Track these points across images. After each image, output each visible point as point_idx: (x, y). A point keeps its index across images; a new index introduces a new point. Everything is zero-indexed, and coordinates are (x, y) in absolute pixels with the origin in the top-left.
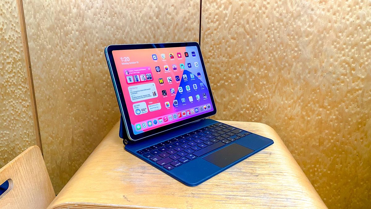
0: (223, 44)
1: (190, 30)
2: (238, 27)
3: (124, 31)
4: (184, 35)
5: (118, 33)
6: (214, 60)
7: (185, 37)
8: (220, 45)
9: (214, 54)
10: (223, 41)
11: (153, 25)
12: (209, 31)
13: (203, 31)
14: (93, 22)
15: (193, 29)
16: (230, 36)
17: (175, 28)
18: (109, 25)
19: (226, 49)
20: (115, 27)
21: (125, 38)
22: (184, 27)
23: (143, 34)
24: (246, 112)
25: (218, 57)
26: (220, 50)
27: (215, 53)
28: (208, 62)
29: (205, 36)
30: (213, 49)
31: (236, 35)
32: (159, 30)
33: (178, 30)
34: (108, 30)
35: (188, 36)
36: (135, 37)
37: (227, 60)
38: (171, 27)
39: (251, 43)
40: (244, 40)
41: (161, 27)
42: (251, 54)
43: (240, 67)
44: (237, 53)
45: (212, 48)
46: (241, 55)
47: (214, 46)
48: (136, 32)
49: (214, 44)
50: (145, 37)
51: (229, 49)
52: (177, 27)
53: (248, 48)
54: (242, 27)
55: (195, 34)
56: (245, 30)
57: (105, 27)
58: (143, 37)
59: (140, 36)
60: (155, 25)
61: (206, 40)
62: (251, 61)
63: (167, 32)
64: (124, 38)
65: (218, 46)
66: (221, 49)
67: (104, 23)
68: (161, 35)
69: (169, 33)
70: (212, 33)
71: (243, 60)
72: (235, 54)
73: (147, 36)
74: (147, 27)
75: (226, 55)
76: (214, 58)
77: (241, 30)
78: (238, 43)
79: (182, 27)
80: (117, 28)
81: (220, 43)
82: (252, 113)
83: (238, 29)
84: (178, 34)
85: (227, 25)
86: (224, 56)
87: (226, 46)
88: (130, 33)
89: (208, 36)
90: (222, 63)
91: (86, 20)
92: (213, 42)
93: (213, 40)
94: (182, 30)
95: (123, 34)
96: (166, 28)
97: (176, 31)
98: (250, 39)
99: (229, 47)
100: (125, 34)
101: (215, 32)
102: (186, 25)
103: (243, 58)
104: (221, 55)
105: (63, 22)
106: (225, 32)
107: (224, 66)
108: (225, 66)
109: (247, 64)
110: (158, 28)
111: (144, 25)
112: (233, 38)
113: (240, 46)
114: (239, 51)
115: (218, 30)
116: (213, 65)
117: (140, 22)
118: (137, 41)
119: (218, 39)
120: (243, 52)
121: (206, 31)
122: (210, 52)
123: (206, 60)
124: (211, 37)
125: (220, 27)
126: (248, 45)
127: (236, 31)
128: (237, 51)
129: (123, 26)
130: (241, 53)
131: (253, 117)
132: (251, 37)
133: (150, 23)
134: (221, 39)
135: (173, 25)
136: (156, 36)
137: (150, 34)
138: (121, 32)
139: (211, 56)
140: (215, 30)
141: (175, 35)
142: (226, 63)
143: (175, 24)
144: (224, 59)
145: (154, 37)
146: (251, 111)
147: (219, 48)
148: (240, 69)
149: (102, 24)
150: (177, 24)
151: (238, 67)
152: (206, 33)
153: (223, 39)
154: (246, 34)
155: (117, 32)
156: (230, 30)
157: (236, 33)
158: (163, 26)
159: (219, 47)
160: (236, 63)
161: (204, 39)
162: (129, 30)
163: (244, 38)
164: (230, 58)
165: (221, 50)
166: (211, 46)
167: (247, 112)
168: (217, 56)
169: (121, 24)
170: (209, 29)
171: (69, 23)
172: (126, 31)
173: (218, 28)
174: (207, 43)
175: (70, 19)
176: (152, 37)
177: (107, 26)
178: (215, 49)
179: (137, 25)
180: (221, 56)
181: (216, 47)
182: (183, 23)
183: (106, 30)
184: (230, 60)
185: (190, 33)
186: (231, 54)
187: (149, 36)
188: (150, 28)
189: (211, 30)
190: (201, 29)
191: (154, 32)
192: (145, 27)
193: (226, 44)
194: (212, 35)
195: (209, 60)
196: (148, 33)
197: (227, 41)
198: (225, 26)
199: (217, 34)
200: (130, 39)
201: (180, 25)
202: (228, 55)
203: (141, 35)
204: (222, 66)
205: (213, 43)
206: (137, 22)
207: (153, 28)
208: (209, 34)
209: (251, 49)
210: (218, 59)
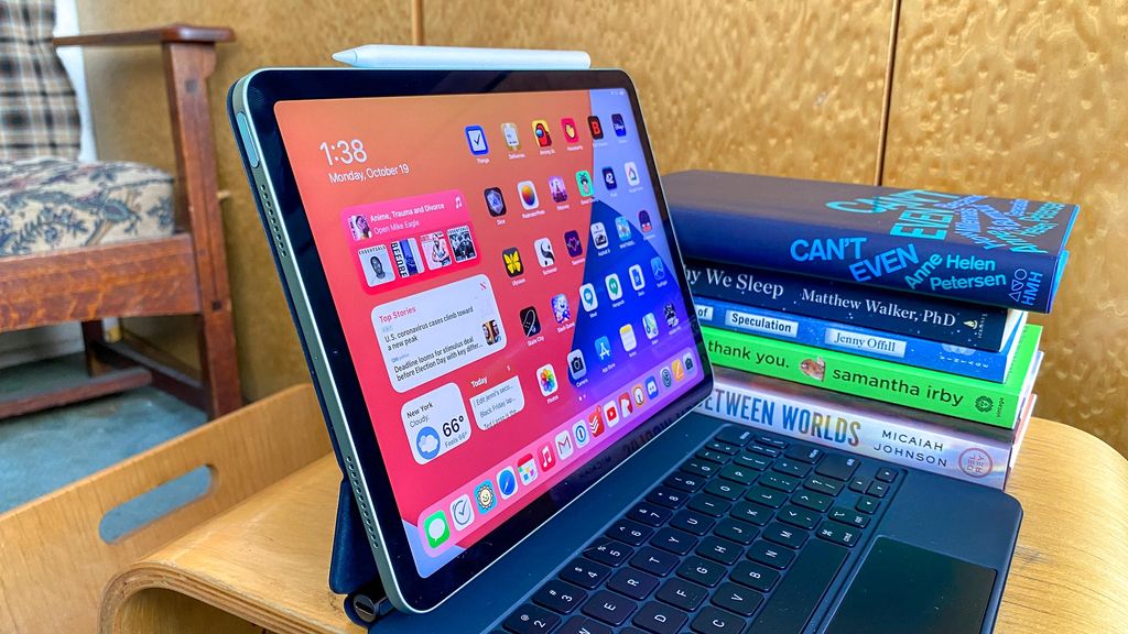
0: (983, 89)
1: (857, 36)
2: (1049, 16)
3: (652, 47)
4: (837, 54)
5: (633, 54)
6: (938, 153)
7: (840, 62)
8: (969, 94)
9: (939, 129)
10: (983, 75)
11: (735, 23)
12: (930, 37)
13: (904, 40)
14: (572, 21)
15: (869, 31)
16: (1009, 59)
17: (806, 28)
18: (613, 30)
19: (992, 111)
20: (626, 35)
21: (652, 69)
22: (836, 25)
23: (704, 55)
24: (1054, 375)
25: (957, 140)
26: (965, 112)
27: (947, 125)
28: (916, 158)
29: (913, 58)
30: (938, 108)
31: (1036, 53)
32: (753, 41)
33: (818, 39)
34: (609, 45)
35: (849, 59)
36: (680, 67)
37: (991, 152)
38: (795, 28)
39: (1105, 86)
40: (1073, 74)
41: (762, 27)
42: (1101, 134)
43: (1046, 186)
44: (1036, 126)
45: (933, 104)
46: (1053, 135)
47: (946, 97)
48: (685, 48)
49: (945, 90)
50: (710, 66)
51: (1002, 108)
52: (815, 26)
53: (1086, 105)
54: (1069, 20)
55: (874, 50)
56: (1080, 29)
57: (602, 35)
58: (703, 64)
59: (694, 60)
60: (743, 21)
61: (914, 73)
62: (1096, 161)
63: (780, 44)
64: (648, 68)
65: (958, 97)
66: (969, 108)
67: (599, 24)
68: (759, 57)
69: (786, 50)
70: (940, 45)
71: (1060, 155)
72: (1030, 130)
73: (717, 60)
74: (718, 31)
75: (990, 132)
76: (939, 144)
77: (1063, 30)
78: (1043, 84)
79: (829, 27)
80: (634, 39)
81: (970, 84)
82: (1083, 382)
83: (1048, 27)
84: (815, 53)
85: (1000, 14)
86: (979, 138)
87: (994, 98)
88: (668, 51)
89: (923, 58)
90: (972, 164)
91: (556, 16)
92: (941, 79)
93: (940, 74)
94: (831, 36)
95: (648, 58)
96: (775, 33)
97: (809, 41)
98: (1101, 66)
99: (1004, 99)
100: (653, 55)
101: (951, 41)
102: (846, 17)
103: (1061, 145)
104: (968, 131)
105: (503, 24)
106: (993, 41)
107: (977, 175)
108: (982, 178)
109: (1077, 175)
110: (753, 32)
111: (709, 24)
112: (1025, 65)
113: (1051, 99)
114: (1048, 117)
115: (965, 33)
116: (934, 171)
117: (697, 16)
118: (686, 79)
119: (963, 68)
120: (1066, 122)
121: (918, 37)
122: (926, 117)
123: (910, 150)
124: (933, 61)
125: (971, 21)
126: (1087, 95)
127: (1041, 36)
128: (1037, 119)
129: (650, 31)
130: (1055, 127)
131: (1084, 399)
132: (1104, 59)
133: (726, 16)
134: (975, 68)
135: (800, 19)
136: (744, 62)
137: (725, 53)
138: (643, 51)
139: (929, 135)
140: (954, 31)
141: (805, 55)
142: (988, 164)
143: (808, 17)
144: (979, 148)
145: (738, 63)
146: (1079, 375)
147: (961, 104)
148: (1046, 194)
149: (595, 28)
150: (815, 17)
151: (1036, 183)
152: (918, 46)
153: (983, 66)
154: (1084, 45)
155: (633, 49)
156: (1012, 31)
157: (1041, 43)
158: (768, 24)
159: (962, 100)
160: (1030, 168)
161: (905, 68)
162: (665, 42)
163: (1075, 64)
164: (1006, 146)
165: (969, 114)
166: (932, 97)
167: (1061, 375)
168: (951, 136)
169: (645, 26)
170: (928, 30)
171: (515, 26)
172: (656, 49)
173: (964, 23)
174: (918, 84)
175: (518, 15)
176: (730, 62)
177: (606, 35)
178: (945, 108)
179: (688, 26)
180: (967, 137)
181: (951, 98)
182: (837, 10)
183: (605, 43)
184: (1005, 153)
185: (856, 46)
186: (1010, 131)
187: (722, 61)
188: (727, 33)
189: (936, 31)
190: (900, 29)
191: (737, 46)
192: (712, 30)
193: (992, 91)
194: (940, 52)
195: (919, 149)
196: (718, 50)
197: (1000, 77)
198: (993, 16)
199: (957, 50)
200: (666, 73)
201: (823, 18)
202: (999, 131)
203: (698, 58)
204: (969, 177)
205: (939, 83)
206: (690, 14)
207: (734, 34)
208: (927, 49)
209: (1099, 110)
210: (956, 147)
